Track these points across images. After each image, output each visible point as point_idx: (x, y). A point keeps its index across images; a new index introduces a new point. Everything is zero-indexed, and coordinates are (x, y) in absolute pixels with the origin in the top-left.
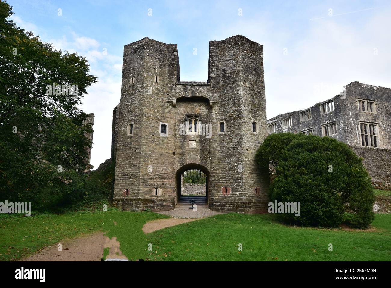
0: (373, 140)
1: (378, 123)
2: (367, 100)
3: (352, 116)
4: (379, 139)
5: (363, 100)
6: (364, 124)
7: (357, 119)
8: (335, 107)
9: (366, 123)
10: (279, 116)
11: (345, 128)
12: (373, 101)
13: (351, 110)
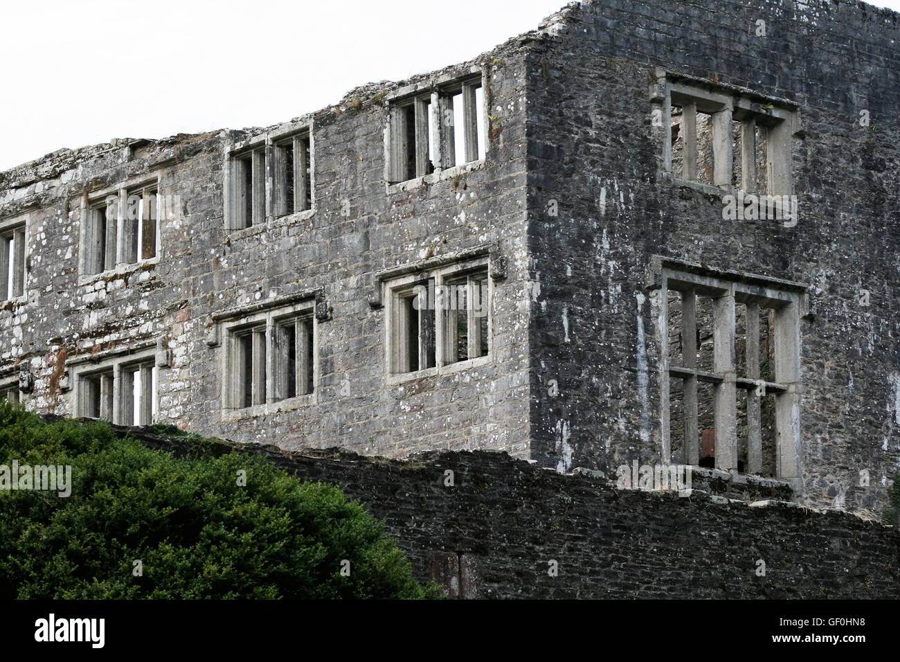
0: (754, 422)
1: (800, 291)
2: (737, 95)
3: (611, 214)
4: (795, 411)
5: (706, 95)
6: (703, 291)
7: (650, 250)
8: (493, 135)
9: (715, 284)
10: (61, 162)
11: (554, 312)
12: (778, 105)
13: (606, 173)
